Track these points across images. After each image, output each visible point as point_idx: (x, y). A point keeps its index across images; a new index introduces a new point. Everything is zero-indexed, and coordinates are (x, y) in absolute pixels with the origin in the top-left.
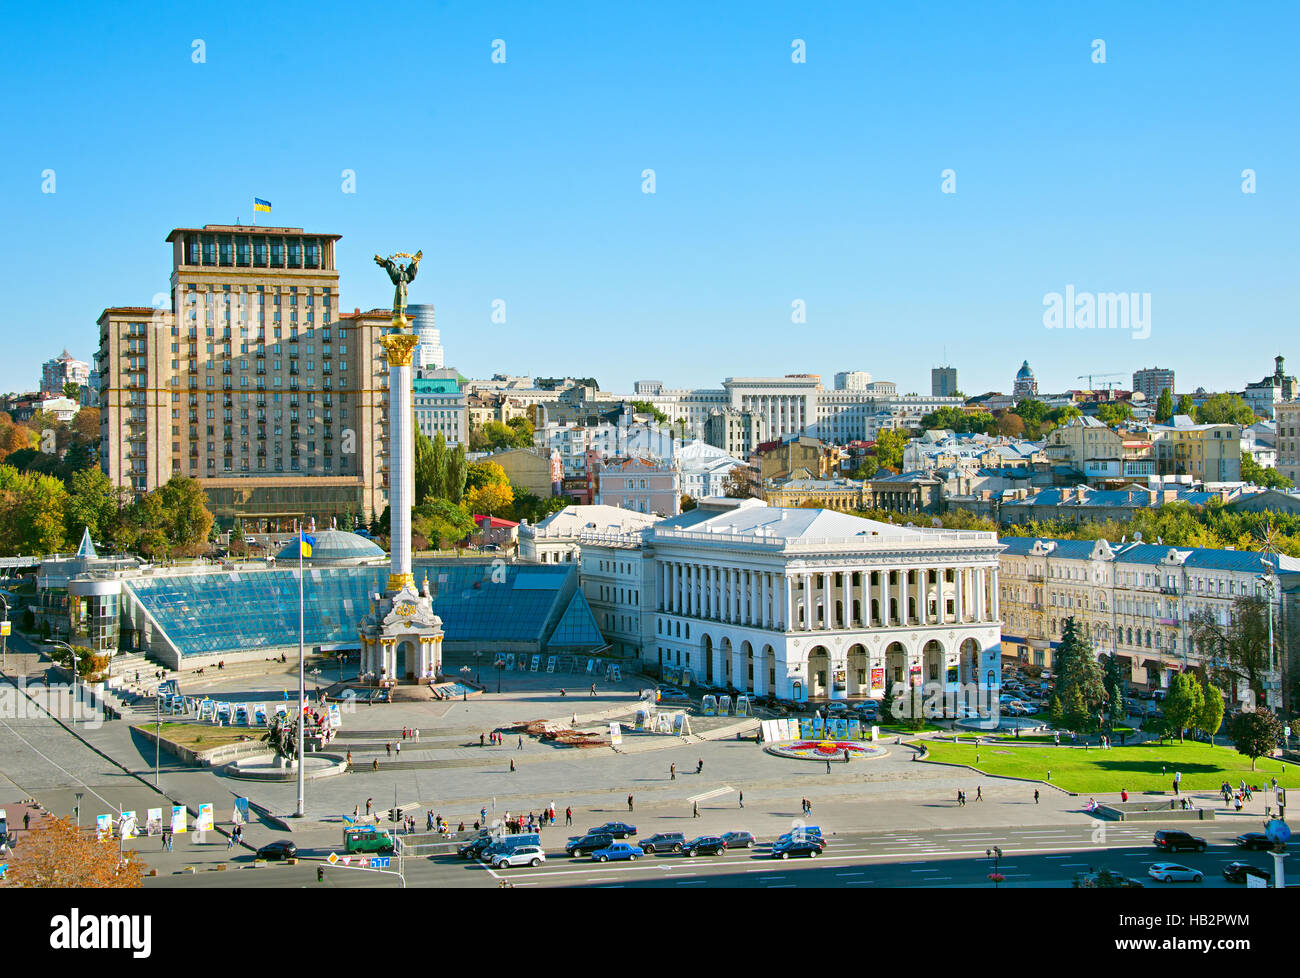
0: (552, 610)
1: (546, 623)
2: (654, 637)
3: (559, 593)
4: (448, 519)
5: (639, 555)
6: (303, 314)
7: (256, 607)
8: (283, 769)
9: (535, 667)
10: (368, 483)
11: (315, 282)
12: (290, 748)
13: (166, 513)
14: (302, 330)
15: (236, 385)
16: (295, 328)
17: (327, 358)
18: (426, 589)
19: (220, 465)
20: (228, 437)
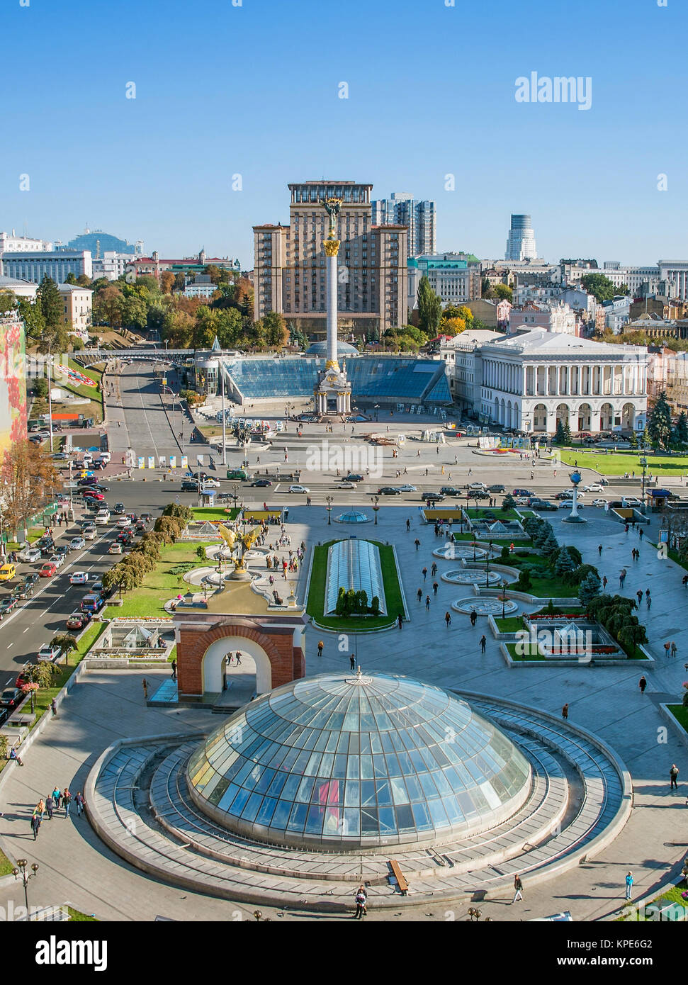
0: (429, 383)
1: (425, 389)
2: (480, 399)
3: (434, 375)
4: (412, 337)
5: (473, 355)
6: (352, 227)
7: (287, 376)
8: (240, 447)
9: (412, 411)
10: (382, 317)
11: (359, 210)
12: (243, 438)
13: (265, 330)
14: (352, 237)
15: (318, 265)
16: (348, 234)
17: (365, 250)
18: (344, 369)
19: (310, 306)
20: (314, 292)
